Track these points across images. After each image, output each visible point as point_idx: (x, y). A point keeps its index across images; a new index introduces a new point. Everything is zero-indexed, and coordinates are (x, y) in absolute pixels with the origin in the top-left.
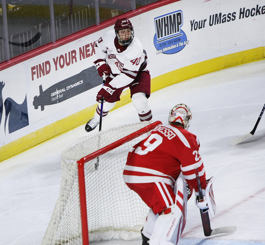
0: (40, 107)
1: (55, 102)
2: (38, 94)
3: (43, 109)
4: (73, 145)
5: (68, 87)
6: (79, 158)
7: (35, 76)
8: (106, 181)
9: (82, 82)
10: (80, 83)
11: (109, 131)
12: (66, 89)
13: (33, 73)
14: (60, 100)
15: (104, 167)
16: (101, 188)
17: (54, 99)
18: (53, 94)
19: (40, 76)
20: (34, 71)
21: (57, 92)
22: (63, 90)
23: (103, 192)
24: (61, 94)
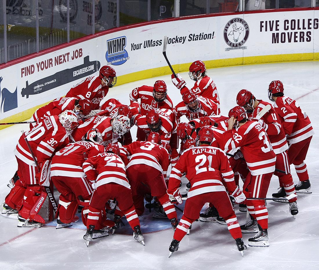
0: (26, 96)
1: (36, 93)
2: (25, 87)
3: (27, 97)
5: (46, 84)
7: (24, 74)
9: (55, 80)
10: (54, 81)
12: (44, 85)
13: (22, 73)
14: (40, 92)
17: (36, 91)
18: (35, 88)
19: (27, 75)
20: (23, 71)
21: (38, 86)
22: (42, 85)
24: (40, 88)
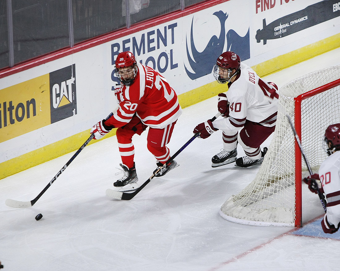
0: (262, 41)
1: (278, 37)
2: (261, 28)
3: (265, 43)
4: (292, 81)
5: (292, 23)
6: (296, 95)
7: (259, 9)
8: (325, 120)
9: (306, 17)
10: (305, 18)
11: (331, 69)
12: (289, 24)
13: (258, 6)
14: (283, 35)
15: (324, 105)
16: (320, 127)
17: (277, 34)
18: (276, 29)
19: (265, 10)
20: (258, 4)
21: (281, 27)
22: (287, 25)
23: (321, 131)
24: (284, 29)
